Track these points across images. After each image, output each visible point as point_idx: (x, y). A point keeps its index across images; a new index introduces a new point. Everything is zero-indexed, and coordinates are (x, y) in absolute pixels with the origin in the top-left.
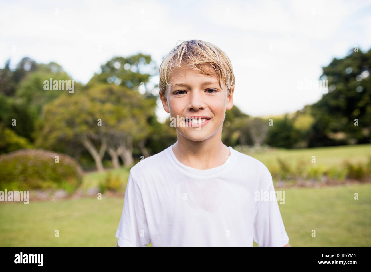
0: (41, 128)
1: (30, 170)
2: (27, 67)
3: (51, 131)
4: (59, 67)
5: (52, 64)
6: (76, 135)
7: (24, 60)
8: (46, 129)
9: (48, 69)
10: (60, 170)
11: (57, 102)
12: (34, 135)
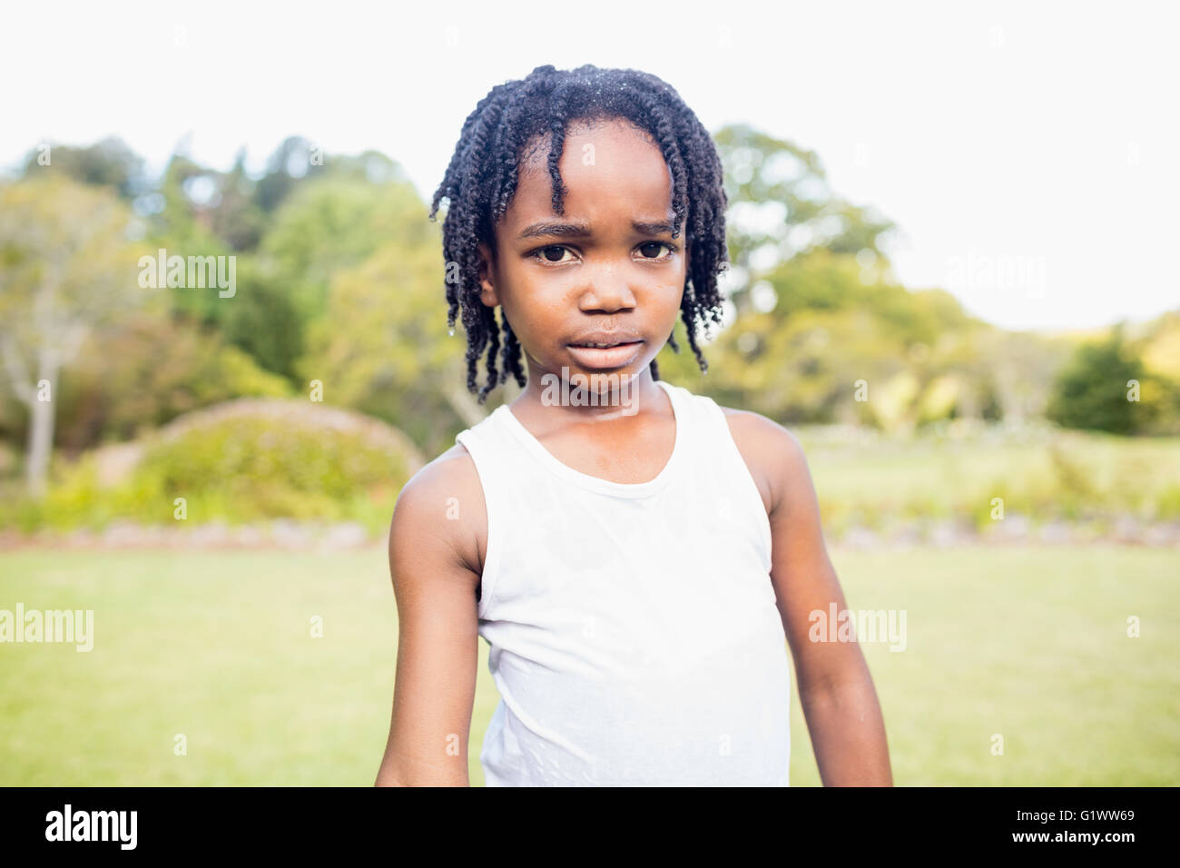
0: (325, 347)
1: (264, 462)
2: (297, 166)
3: (352, 357)
4: (390, 164)
5: (370, 155)
6: (429, 372)
7: (289, 146)
8: (339, 351)
9: (357, 169)
10: (354, 465)
11: (372, 267)
12: (303, 366)
